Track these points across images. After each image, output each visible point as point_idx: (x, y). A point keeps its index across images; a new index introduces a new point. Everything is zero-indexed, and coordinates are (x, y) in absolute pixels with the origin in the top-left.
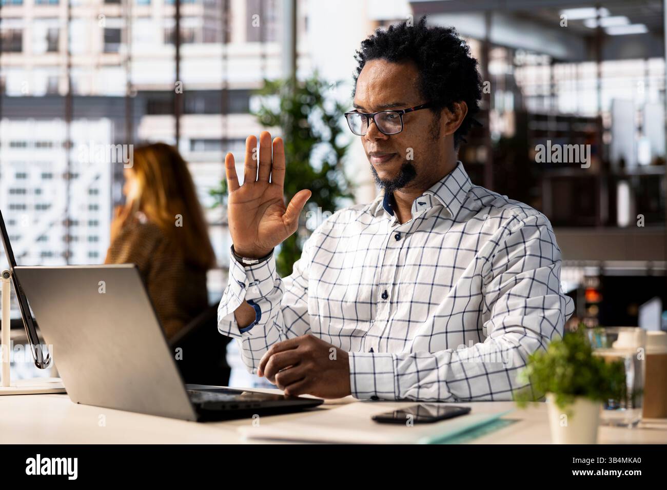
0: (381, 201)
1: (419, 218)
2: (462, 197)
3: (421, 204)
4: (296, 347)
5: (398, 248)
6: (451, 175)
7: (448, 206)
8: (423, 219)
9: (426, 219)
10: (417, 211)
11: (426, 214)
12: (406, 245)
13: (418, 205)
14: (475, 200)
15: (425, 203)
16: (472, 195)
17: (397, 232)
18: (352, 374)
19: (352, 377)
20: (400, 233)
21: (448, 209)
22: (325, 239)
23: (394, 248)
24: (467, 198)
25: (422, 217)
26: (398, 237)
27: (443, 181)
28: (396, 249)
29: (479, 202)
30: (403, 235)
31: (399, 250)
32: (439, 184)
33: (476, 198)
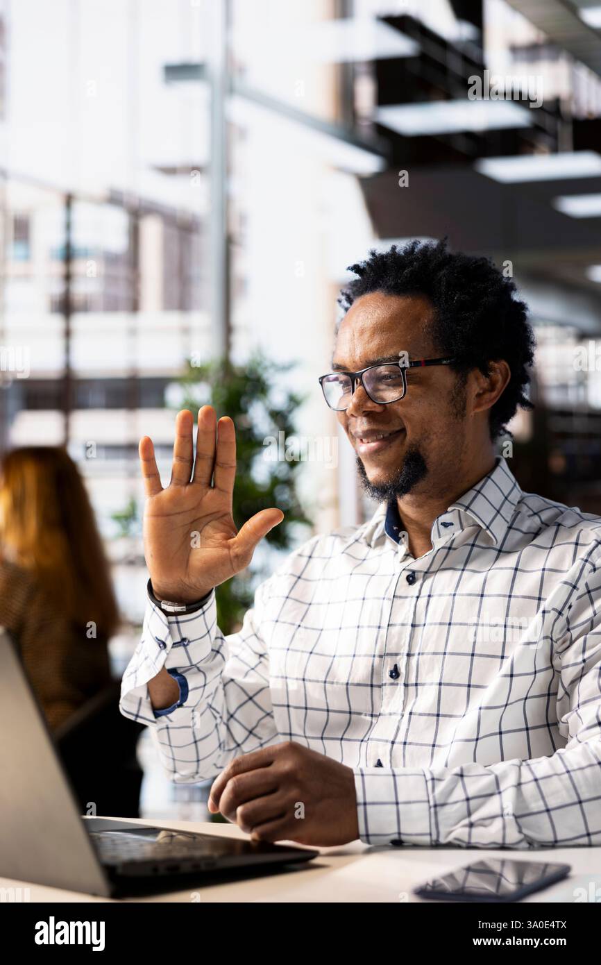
0: (380, 522)
1: (443, 548)
2: (508, 512)
3: (446, 525)
4: (269, 764)
5: (412, 597)
6: (489, 477)
7: (488, 528)
8: (450, 548)
9: (455, 549)
10: (440, 537)
11: (453, 540)
12: (425, 592)
13: (441, 527)
14: (529, 516)
15: (452, 524)
16: (524, 509)
17: (409, 570)
18: (359, 804)
19: (360, 809)
20: (414, 572)
21: (488, 532)
22: (296, 583)
23: (406, 597)
24: (517, 513)
25: (448, 545)
26: (411, 579)
27: (478, 487)
28: (408, 600)
29: (536, 519)
30: (419, 576)
31: (415, 599)
32: (472, 493)
33: (531, 513)
